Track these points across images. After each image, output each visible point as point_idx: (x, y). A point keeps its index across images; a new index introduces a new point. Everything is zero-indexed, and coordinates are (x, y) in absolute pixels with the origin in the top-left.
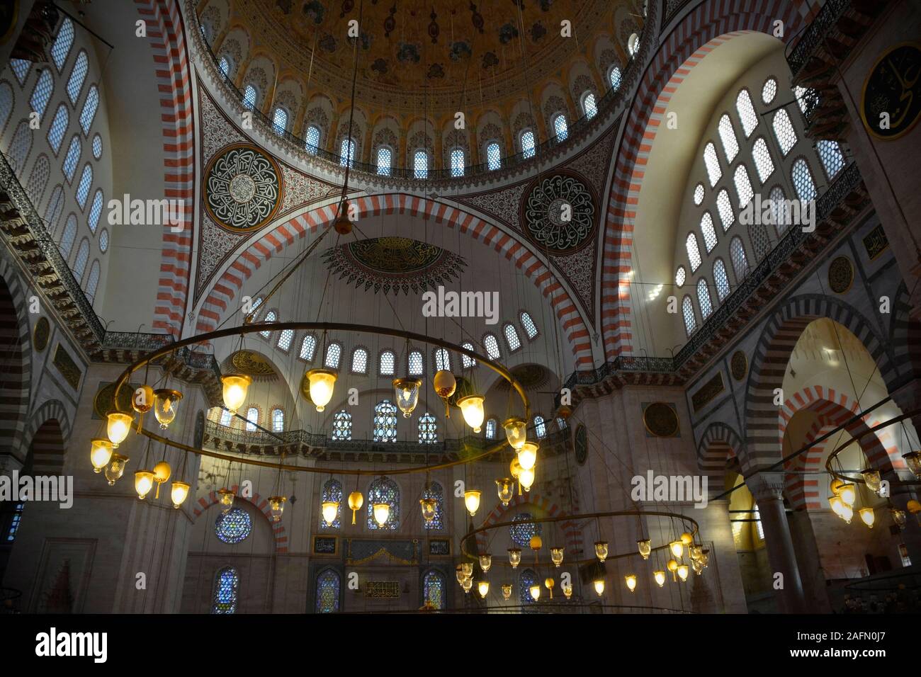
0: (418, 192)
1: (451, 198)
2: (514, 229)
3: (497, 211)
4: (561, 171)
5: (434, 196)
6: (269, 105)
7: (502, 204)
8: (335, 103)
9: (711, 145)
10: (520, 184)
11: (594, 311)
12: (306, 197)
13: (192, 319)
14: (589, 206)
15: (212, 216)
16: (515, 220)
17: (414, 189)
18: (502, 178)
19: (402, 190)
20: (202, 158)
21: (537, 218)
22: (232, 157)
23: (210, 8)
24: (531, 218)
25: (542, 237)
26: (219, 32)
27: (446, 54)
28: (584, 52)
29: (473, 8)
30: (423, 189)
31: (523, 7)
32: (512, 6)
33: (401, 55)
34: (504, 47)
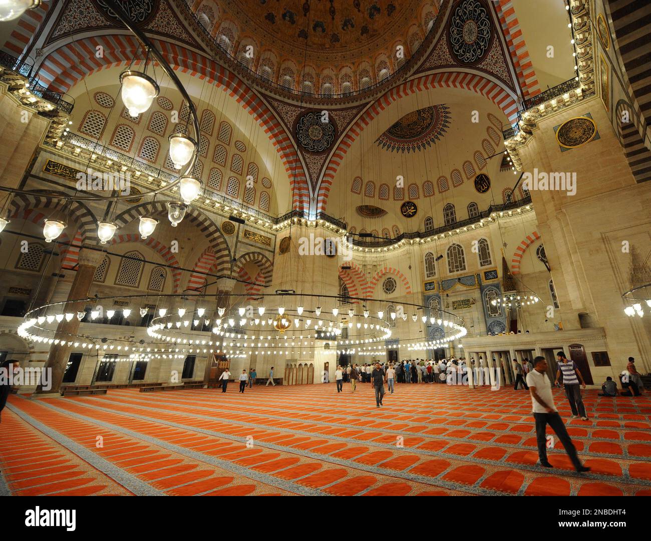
0: (398, 83)
2: (452, 66)
3: (439, 63)
5: (406, 79)
7: (439, 56)
10: (442, 34)
11: (513, 84)
12: (348, 120)
15: (308, 152)
16: (450, 60)
19: (390, 87)
20: (289, 129)
21: (460, 48)
22: (303, 121)
23: (264, 60)
24: (457, 51)
25: (468, 58)
26: (275, 68)
30: (399, 80)
33: (371, 15)
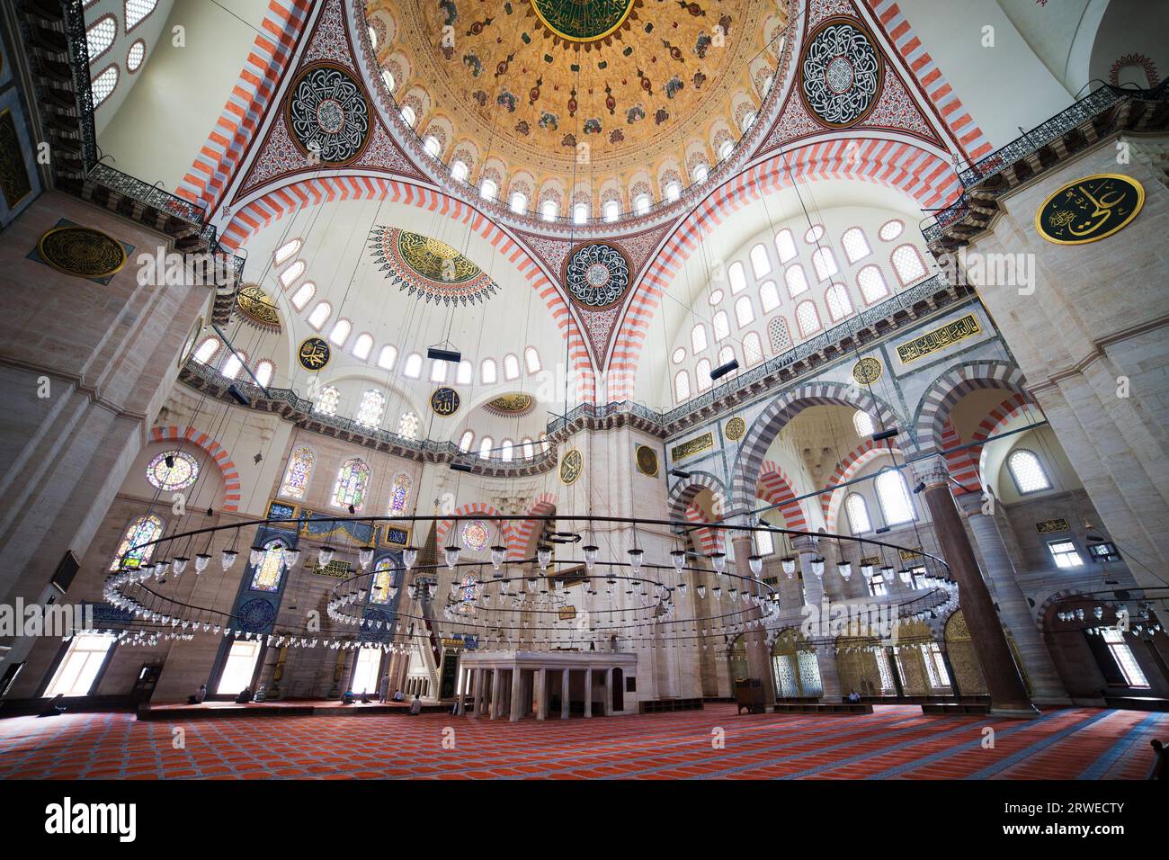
0: (484, 211)
1: (511, 229)
2: (555, 276)
3: (545, 255)
4: (610, 243)
5: (497, 220)
7: (551, 251)
8: (433, 104)
9: (738, 264)
10: (571, 240)
11: (604, 361)
12: (387, 164)
13: (225, 213)
14: (623, 278)
15: (289, 123)
16: (558, 268)
17: (480, 207)
18: (552, 230)
20: (304, 54)
21: (576, 273)
22: (333, 78)
24: (571, 271)
25: (575, 290)
27: (537, 119)
28: (650, 165)
29: (573, 93)
30: (489, 211)
31: (612, 113)
32: (605, 107)
33: (501, 99)
34: (585, 136)
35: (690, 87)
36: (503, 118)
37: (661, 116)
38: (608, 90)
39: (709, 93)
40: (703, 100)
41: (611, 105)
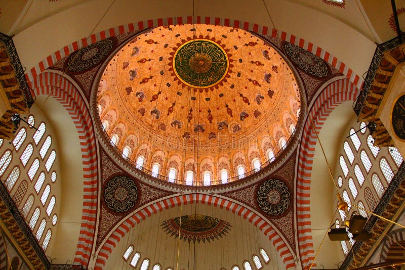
0: (205, 192)
1: (221, 194)
2: (252, 207)
3: (243, 199)
4: (273, 177)
5: (213, 194)
6: (135, 156)
7: (245, 195)
8: (166, 153)
9: (342, 157)
10: (253, 185)
11: (295, 246)
12: (151, 197)
13: (94, 257)
14: (287, 193)
15: (106, 207)
16: (252, 203)
17: (203, 191)
18: (245, 183)
19: (197, 192)
20: (102, 181)
21: (263, 201)
22: (116, 180)
23: (108, 115)
24: (260, 201)
25: (266, 210)
26: (112, 125)
27: (216, 128)
28: (278, 120)
29: (227, 106)
30: (207, 191)
31: (249, 104)
32: (244, 104)
33: (196, 130)
34: (242, 122)
35: (273, 74)
36: (201, 137)
37: (271, 93)
38: (241, 95)
39: (282, 72)
40: (282, 77)
41: (246, 101)
